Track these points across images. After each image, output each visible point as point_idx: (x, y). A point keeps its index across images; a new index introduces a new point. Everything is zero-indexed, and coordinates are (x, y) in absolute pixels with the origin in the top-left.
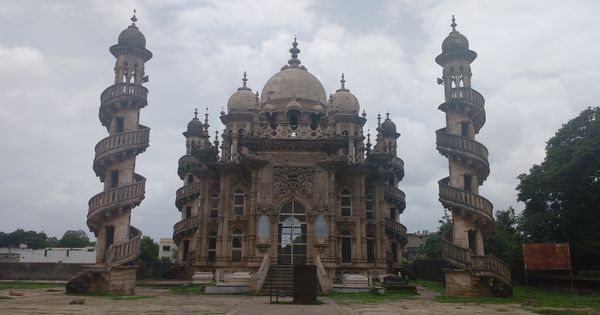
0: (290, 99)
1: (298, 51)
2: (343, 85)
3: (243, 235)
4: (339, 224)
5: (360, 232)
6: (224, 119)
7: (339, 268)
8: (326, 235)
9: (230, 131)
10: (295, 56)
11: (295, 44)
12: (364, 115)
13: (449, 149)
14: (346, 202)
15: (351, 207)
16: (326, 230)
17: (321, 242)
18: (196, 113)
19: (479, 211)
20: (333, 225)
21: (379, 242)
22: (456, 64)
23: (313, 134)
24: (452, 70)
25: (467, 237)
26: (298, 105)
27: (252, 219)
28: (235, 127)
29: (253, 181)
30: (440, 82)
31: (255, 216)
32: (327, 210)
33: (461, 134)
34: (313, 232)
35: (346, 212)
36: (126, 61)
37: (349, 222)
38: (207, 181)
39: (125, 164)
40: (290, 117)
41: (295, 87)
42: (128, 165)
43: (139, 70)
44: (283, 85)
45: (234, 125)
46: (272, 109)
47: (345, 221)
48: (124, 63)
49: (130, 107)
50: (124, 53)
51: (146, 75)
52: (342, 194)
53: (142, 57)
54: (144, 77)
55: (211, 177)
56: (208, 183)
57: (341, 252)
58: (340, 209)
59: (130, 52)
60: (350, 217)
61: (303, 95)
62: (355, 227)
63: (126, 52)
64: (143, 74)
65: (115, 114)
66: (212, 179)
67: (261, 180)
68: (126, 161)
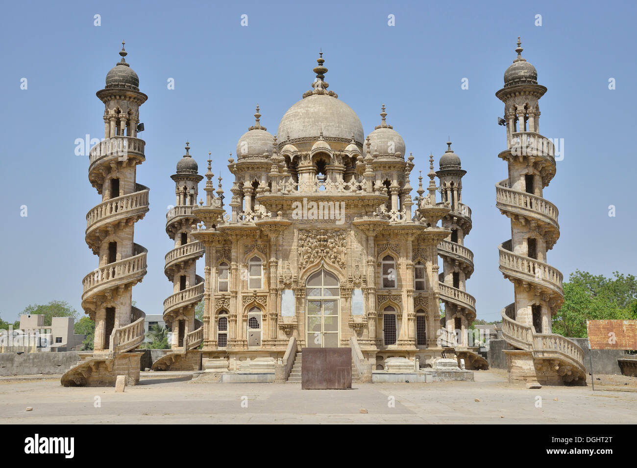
0: (316, 139)
1: (325, 71)
2: (384, 120)
3: (262, 313)
4: (380, 298)
5: (407, 307)
6: (233, 168)
7: (380, 352)
8: (363, 312)
9: (242, 184)
10: (320, 78)
11: (321, 62)
12: (411, 159)
13: (510, 207)
14: (387, 269)
15: (395, 276)
16: (364, 306)
17: (358, 320)
18: (187, 149)
20: (372, 299)
21: (431, 319)
22: (520, 101)
23: (346, 188)
24: (515, 108)
25: (530, 312)
26: (326, 145)
27: (272, 294)
28: (247, 178)
29: (273, 248)
30: (501, 122)
31: (277, 290)
32: (365, 281)
33: (524, 190)
34: (348, 309)
35: (388, 283)
36: (118, 109)
37: (393, 295)
38: (213, 246)
39: (123, 233)
40: (316, 161)
41: (321, 122)
42: (128, 234)
43: (134, 118)
44: (307, 120)
45: (246, 176)
46: (292, 151)
47: (387, 294)
48: (115, 111)
49: (126, 165)
50: (115, 98)
51: (140, 122)
52: (383, 260)
53: (136, 102)
54: (138, 124)
55: (219, 241)
56: (214, 248)
57: (383, 332)
58: (382, 279)
59: (123, 98)
60: (393, 288)
61: (333, 132)
62: (400, 302)
63: (118, 97)
64: (138, 121)
65: (109, 173)
66: (219, 243)
67: (283, 246)
68: (124, 230)
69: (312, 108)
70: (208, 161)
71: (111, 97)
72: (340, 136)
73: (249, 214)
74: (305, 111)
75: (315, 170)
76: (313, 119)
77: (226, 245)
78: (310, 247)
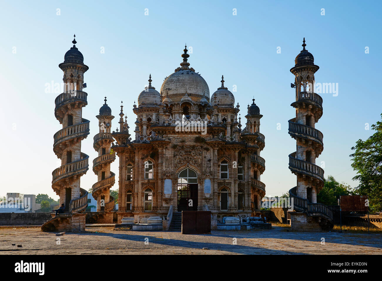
0: (183, 95)
1: (188, 56)
2: (223, 84)
3: (152, 192)
4: (219, 184)
5: (234, 189)
6: (136, 110)
7: (219, 213)
8: (211, 192)
9: (141, 120)
10: (185, 60)
11: (186, 51)
12: (238, 106)
13: (297, 134)
14: (224, 168)
15: (228, 172)
16: (211, 188)
17: (208, 196)
18: (105, 100)
19: (314, 175)
20: (216, 185)
21: (246, 196)
22: (304, 74)
24: (301, 78)
25: (306, 191)
26: (189, 98)
27: (159, 182)
28: (144, 116)
29: (160, 156)
30: (292, 86)
31: (162, 179)
32: (211, 175)
33: (305, 124)
34: (202, 190)
35: (224, 176)
36: (72, 74)
37: (226, 183)
38: (124, 155)
39: (75, 146)
40: (183, 107)
41: (186, 85)
42: (78, 147)
43: (81, 80)
44: (178, 84)
45: (144, 115)
46: (170, 101)
47: (223, 182)
48: (70, 75)
49: (77, 107)
50: (70, 68)
51: (84, 83)
52: (221, 163)
53: (82, 70)
54: (83, 84)
55: (127, 152)
56: (124, 156)
57: (220, 203)
58: (220, 174)
59: (75, 67)
60: (227, 179)
61: (193, 91)
62: (230, 186)
63: (72, 67)
64: (83, 82)
65: (67, 112)
66: (127, 153)
67: (165, 154)
68: (76, 144)
69: (181, 77)
70: (121, 106)
71: (67, 67)
72: (197, 94)
73: (145, 137)
74: (177, 79)
75: (182, 112)
76: (182, 84)
77: (131, 154)
78: (181, 156)
